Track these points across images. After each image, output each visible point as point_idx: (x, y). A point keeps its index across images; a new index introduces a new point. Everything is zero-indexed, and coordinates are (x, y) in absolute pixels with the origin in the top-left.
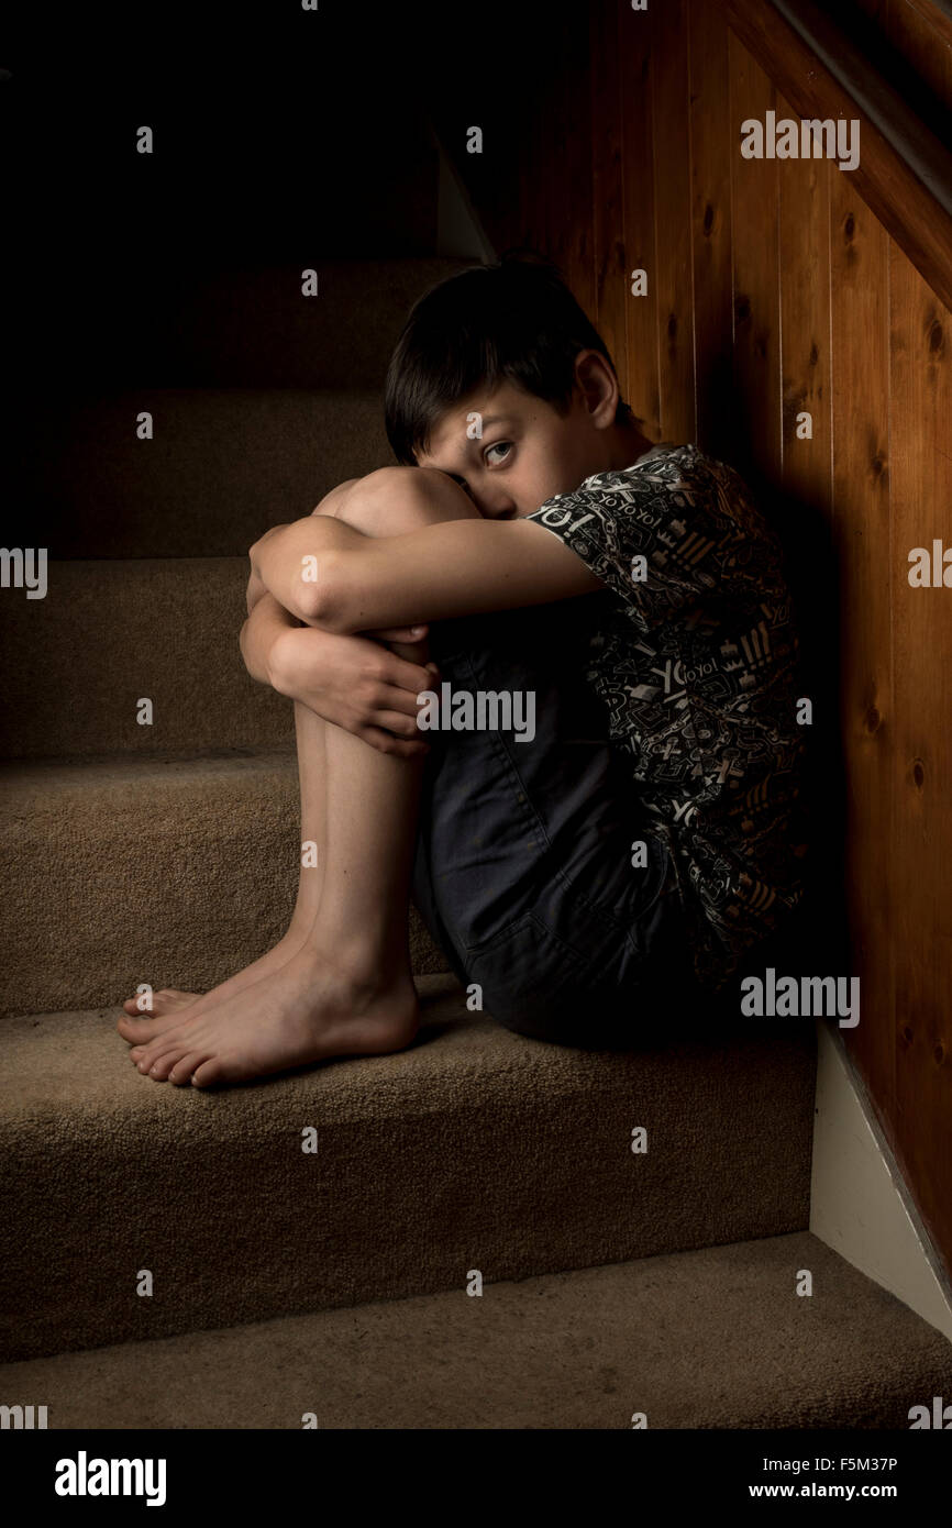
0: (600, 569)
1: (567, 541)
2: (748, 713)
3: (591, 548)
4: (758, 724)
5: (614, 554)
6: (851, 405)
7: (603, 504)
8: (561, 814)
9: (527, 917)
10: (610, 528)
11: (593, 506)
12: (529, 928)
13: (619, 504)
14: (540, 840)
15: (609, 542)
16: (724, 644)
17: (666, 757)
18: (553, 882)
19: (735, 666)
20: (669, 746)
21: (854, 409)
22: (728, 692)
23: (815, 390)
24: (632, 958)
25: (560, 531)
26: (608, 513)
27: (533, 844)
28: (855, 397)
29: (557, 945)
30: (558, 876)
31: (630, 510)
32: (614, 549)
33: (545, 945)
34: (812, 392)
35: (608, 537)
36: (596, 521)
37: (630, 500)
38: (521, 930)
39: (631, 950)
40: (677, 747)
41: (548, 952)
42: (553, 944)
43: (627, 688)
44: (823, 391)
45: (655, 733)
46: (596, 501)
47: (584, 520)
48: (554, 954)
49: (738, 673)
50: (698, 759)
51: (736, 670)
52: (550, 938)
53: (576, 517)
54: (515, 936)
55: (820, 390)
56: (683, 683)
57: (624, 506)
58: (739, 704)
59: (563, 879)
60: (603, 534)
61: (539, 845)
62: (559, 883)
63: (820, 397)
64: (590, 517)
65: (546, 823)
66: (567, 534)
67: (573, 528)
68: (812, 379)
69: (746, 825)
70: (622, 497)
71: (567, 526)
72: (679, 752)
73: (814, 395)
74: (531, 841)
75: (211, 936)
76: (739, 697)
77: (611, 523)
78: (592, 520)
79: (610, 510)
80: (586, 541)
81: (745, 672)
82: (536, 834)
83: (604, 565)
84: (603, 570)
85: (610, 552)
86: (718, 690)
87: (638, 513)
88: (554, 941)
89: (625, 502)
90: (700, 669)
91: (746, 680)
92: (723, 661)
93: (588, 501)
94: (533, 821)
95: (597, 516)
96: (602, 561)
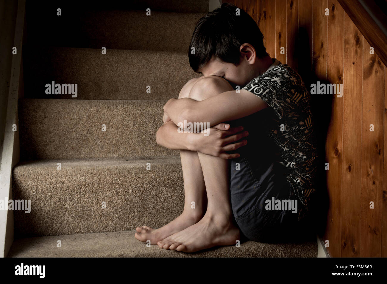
0: (272, 105)
1: (262, 98)
2: (306, 141)
3: (269, 99)
4: (309, 144)
5: (276, 100)
6: (332, 60)
7: (272, 85)
8: (263, 178)
9: (254, 207)
10: (274, 93)
11: (269, 86)
12: (254, 211)
13: (277, 86)
14: (258, 185)
15: (274, 97)
16: (300, 122)
17: (284, 150)
18: (261, 196)
19: (303, 128)
20: (285, 148)
21: (334, 61)
22: (301, 135)
23: (322, 55)
24: (284, 216)
25: (260, 95)
26: (273, 89)
27: (256, 186)
28: (334, 58)
29: (263, 215)
30: (262, 195)
31: (280, 87)
32: (275, 99)
33: (260, 215)
34: (321, 56)
35: (274, 96)
36: (270, 91)
37: (280, 84)
38: (252, 211)
39: (284, 214)
40: (288, 148)
41: (260, 217)
42: (261, 215)
43: (272, 130)
44: (325, 56)
45: (281, 144)
46: (270, 85)
47: (266, 91)
48: (262, 217)
49: (304, 130)
50: (294, 151)
51: (304, 129)
52: (261, 213)
53: (264, 91)
54: (250, 213)
55: (324, 56)
56: (287, 131)
57: (278, 86)
58: (304, 138)
59: (264, 195)
60: (272, 95)
61: (257, 187)
62: (263, 196)
63: (323, 57)
64: (268, 90)
65: (259, 181)
66: (262, 96)
67: (264, 94)
68: (321, 52)
69: (307, 169)
70: (277, 83)
71: (262, 93)
72: (288, 149)
73: (322, 57)
74: (254, 186)
75: (139, 211)
76: (304, 137)
77: (274, 92)
78: (269, 91)
79: (274, 88)
80: (267, 97)
81: (306, 130)
82: (256, 184)
83: (273, 104)
84: (273, 106)
85: (274, 100)
86: (298, 134)
87: (282, 88)
88: (262, 214)
89: (278, 85)
90: (293, 128)
91: (306, 132)
92: (300, 126)
93: (267, 85)
94: (255, 180)
95: (270, 90)
96: (272, 103)
